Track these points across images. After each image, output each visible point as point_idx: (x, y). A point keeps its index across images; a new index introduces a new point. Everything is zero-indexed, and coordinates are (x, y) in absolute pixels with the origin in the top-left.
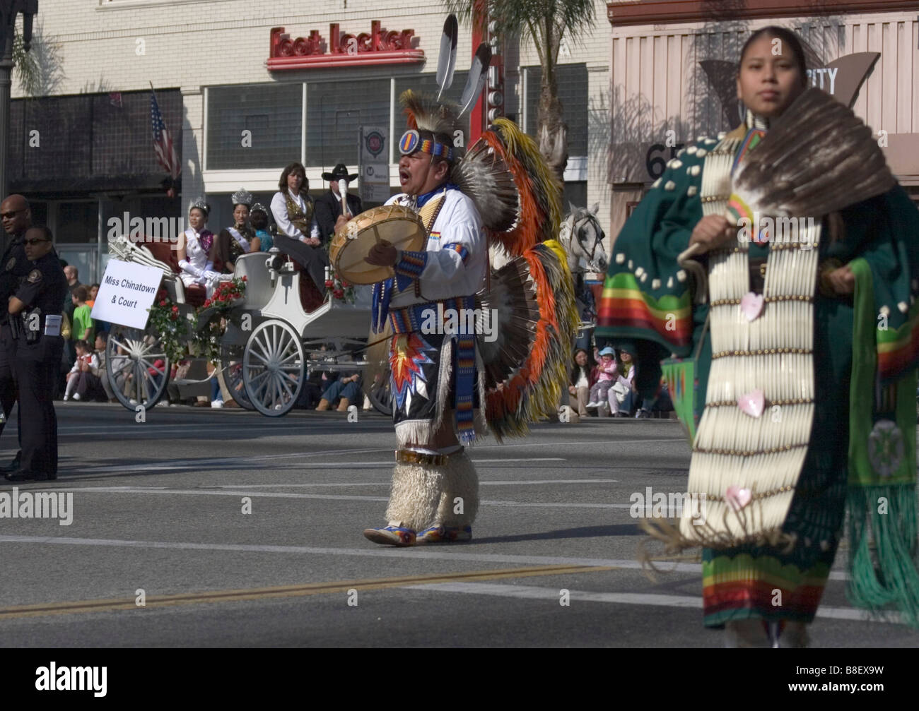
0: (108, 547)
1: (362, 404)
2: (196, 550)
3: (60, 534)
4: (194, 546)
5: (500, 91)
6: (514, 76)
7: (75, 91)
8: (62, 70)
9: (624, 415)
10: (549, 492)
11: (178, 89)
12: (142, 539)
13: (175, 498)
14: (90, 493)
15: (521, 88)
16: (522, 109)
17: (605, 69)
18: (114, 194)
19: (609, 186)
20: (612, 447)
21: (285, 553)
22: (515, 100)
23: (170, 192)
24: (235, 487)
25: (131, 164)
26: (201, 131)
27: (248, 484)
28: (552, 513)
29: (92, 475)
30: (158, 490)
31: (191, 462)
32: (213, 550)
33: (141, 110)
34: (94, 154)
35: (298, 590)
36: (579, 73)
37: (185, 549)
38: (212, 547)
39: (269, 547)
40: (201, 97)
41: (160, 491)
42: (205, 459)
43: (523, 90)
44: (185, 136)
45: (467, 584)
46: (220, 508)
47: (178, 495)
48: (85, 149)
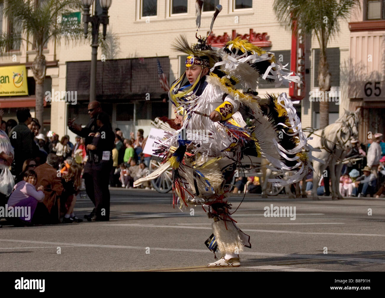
0: (124, 249)
1: (243, 190)
2: (162, 251)
3: (106, 243)
4: (161, 249)
5: (303, 59)
6: (309, 52)
7: (125, 57)
8: (120, 48)
9: (353, 196)
10: (315, 228)
11: (168, 57)
12: (140, 246)
13: (158, 229)
14: (121, 226)
15: (312, 58)
16: (312, 67)
17: (347, 50)
18: (141, 100)
19: (348, 100)
20: (344, 209)
21: (199, 252)
22: (309, 63)
23: (164, 100)
24: (183, 224)
25: (148, 88)
26: (177, 74)
27: (189, 223)
28: (315, 237)
29: (125, 219)
30: (151, 225)
31: (166, 214)
32: (169, 251)
33: (152, 65)
34: (132, 84)
35: (201, 268)
36: (336, 51)
37: (157, 250)
38: (169, 249)
39: (193, 250)
40: (177, 60)
41: (151, 226)
42: (173, 212)
43: (313, 58)
44: (171, 76)
45: (273, 266)
46: (175, 233)
47: (159, 227)
48: (129, 82)
